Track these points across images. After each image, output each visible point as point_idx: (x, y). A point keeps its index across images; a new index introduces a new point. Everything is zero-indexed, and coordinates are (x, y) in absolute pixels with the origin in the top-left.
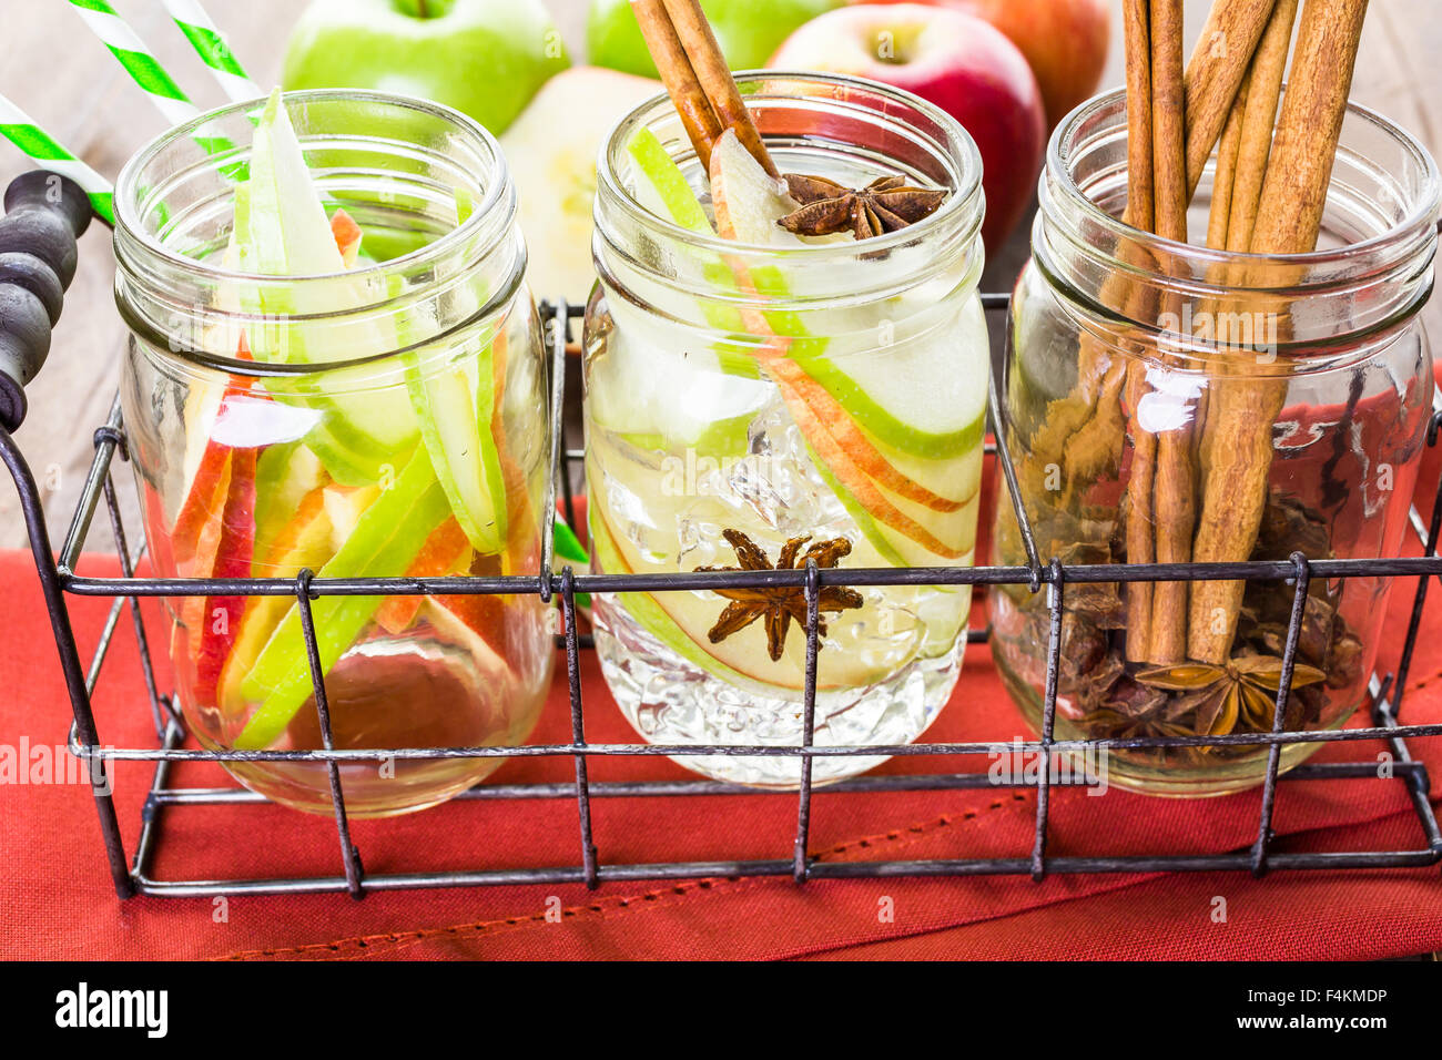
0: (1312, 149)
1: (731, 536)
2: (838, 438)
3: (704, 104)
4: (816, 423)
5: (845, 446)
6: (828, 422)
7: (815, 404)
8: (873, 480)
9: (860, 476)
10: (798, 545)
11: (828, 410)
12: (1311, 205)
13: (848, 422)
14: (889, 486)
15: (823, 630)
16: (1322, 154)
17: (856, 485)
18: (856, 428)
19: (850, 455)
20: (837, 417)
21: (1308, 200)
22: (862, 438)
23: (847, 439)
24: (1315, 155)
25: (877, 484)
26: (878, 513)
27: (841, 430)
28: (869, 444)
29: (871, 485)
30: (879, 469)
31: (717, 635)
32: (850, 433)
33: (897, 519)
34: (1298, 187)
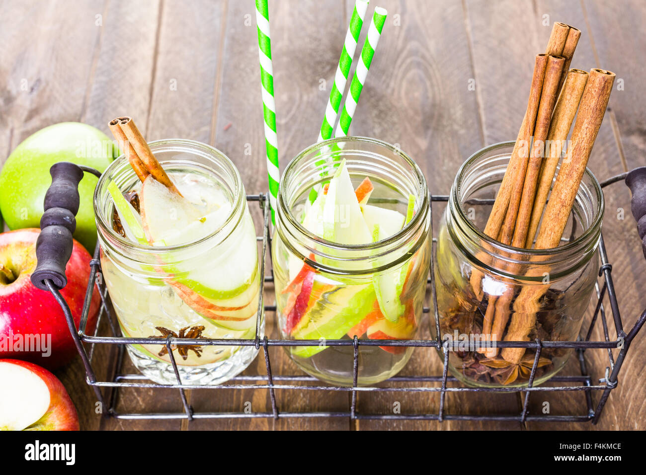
1: (157, 328)
2: (194, 299)
4: (184, 295)
5: (197, 302)
6: (189, 295)
7: (183, 290)
8: (209, 310)
9: (204, 309)
10: (185, 329)
11: (189, 291)
13: (196, 295)
14: (217, 310)
15: (201, 351)
17: (204, 312)
18: (200, 296)
19: (199, 305)
20: (192, 293)
22: (202, 299)
23: (197, 300)
25: (212, 311)
26: (214, 318)
27: (194, 297)
28: (206, 301)
29: (209, 311)
30: (212, 307)
31: (160, 355)
32: (198, 298)
33: (222, 318)
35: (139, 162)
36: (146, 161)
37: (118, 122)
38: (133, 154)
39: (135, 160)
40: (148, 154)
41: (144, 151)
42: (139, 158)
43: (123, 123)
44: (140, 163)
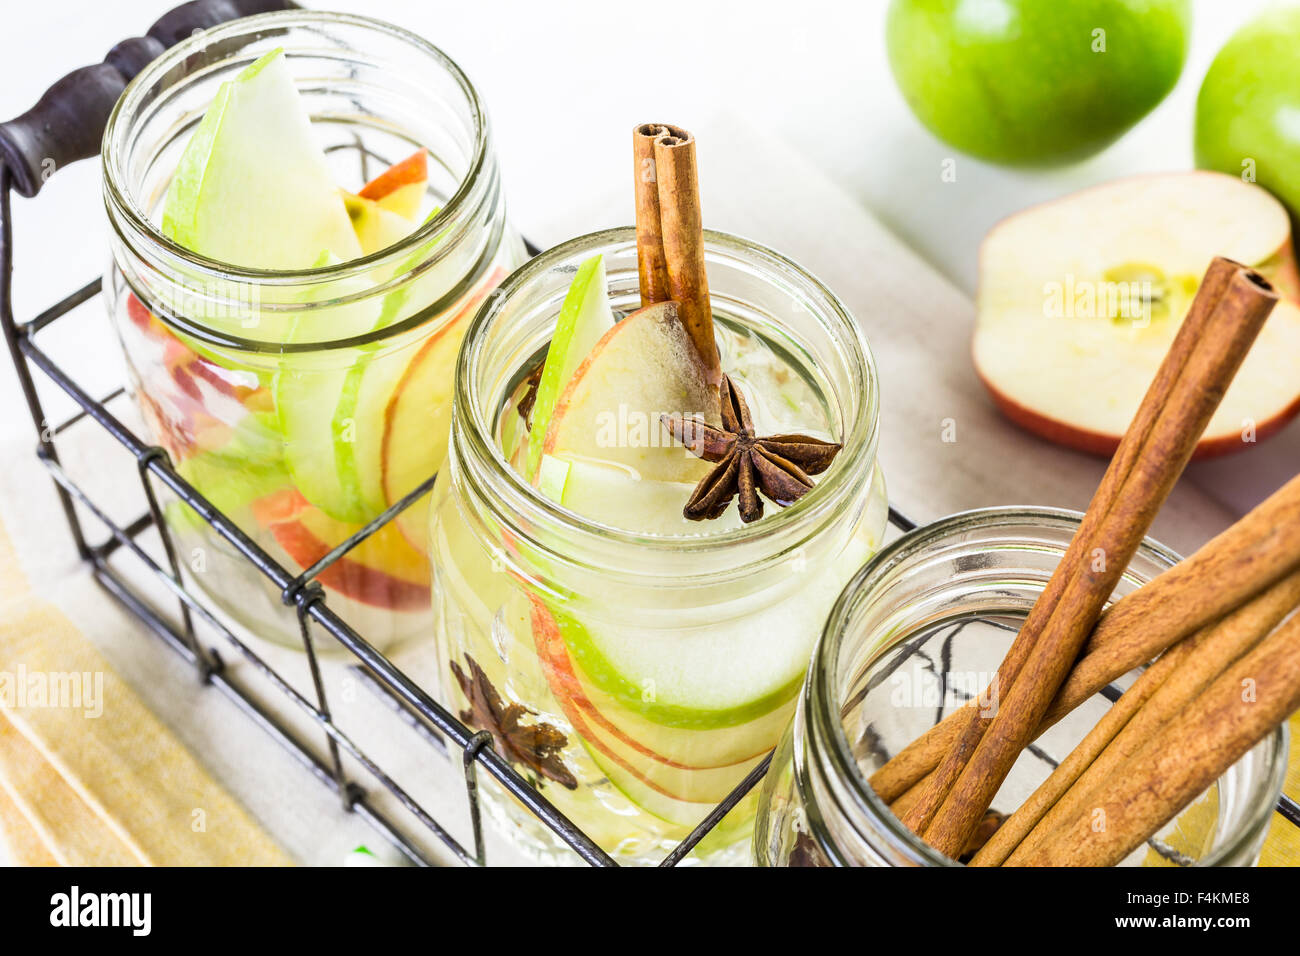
0: (1191, 746)
2: (552, 653)
3: (660, 264)
6: (547, 634)
7: (542, 612)
12: (1157, 796)
16: (1197, 759)
18: (566, 656)
21: (1156, 788)
24: (1190, 753)
27: (556, 649)
32: (561, 656)
34: (1157, 767)
35: (656, 261)
36: (675, 267)
37: (661, 131)
38: (652, 232)
39: (650, 250)
40: (686, 253)
41: (680, 238)
42: (662, 249)
43: (666, 142)
44: (660, 263)
